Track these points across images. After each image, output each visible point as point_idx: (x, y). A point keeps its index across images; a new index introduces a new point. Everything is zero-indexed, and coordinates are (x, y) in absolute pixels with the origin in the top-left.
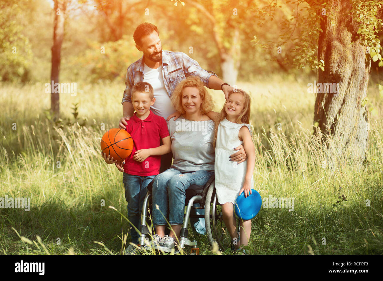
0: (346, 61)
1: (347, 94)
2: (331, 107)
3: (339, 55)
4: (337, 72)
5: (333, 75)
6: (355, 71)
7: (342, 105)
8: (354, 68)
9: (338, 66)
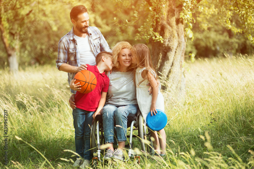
0: (174, 37)
1: (174, 59)
2: (164, 68)
3: (170, 34)
4: (168, 45)
5: (165, 47)
6: (179, 44)
7: (172, 66)
8: (179, 42)
9: (169, 41)
